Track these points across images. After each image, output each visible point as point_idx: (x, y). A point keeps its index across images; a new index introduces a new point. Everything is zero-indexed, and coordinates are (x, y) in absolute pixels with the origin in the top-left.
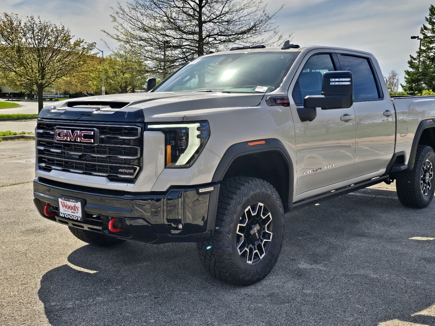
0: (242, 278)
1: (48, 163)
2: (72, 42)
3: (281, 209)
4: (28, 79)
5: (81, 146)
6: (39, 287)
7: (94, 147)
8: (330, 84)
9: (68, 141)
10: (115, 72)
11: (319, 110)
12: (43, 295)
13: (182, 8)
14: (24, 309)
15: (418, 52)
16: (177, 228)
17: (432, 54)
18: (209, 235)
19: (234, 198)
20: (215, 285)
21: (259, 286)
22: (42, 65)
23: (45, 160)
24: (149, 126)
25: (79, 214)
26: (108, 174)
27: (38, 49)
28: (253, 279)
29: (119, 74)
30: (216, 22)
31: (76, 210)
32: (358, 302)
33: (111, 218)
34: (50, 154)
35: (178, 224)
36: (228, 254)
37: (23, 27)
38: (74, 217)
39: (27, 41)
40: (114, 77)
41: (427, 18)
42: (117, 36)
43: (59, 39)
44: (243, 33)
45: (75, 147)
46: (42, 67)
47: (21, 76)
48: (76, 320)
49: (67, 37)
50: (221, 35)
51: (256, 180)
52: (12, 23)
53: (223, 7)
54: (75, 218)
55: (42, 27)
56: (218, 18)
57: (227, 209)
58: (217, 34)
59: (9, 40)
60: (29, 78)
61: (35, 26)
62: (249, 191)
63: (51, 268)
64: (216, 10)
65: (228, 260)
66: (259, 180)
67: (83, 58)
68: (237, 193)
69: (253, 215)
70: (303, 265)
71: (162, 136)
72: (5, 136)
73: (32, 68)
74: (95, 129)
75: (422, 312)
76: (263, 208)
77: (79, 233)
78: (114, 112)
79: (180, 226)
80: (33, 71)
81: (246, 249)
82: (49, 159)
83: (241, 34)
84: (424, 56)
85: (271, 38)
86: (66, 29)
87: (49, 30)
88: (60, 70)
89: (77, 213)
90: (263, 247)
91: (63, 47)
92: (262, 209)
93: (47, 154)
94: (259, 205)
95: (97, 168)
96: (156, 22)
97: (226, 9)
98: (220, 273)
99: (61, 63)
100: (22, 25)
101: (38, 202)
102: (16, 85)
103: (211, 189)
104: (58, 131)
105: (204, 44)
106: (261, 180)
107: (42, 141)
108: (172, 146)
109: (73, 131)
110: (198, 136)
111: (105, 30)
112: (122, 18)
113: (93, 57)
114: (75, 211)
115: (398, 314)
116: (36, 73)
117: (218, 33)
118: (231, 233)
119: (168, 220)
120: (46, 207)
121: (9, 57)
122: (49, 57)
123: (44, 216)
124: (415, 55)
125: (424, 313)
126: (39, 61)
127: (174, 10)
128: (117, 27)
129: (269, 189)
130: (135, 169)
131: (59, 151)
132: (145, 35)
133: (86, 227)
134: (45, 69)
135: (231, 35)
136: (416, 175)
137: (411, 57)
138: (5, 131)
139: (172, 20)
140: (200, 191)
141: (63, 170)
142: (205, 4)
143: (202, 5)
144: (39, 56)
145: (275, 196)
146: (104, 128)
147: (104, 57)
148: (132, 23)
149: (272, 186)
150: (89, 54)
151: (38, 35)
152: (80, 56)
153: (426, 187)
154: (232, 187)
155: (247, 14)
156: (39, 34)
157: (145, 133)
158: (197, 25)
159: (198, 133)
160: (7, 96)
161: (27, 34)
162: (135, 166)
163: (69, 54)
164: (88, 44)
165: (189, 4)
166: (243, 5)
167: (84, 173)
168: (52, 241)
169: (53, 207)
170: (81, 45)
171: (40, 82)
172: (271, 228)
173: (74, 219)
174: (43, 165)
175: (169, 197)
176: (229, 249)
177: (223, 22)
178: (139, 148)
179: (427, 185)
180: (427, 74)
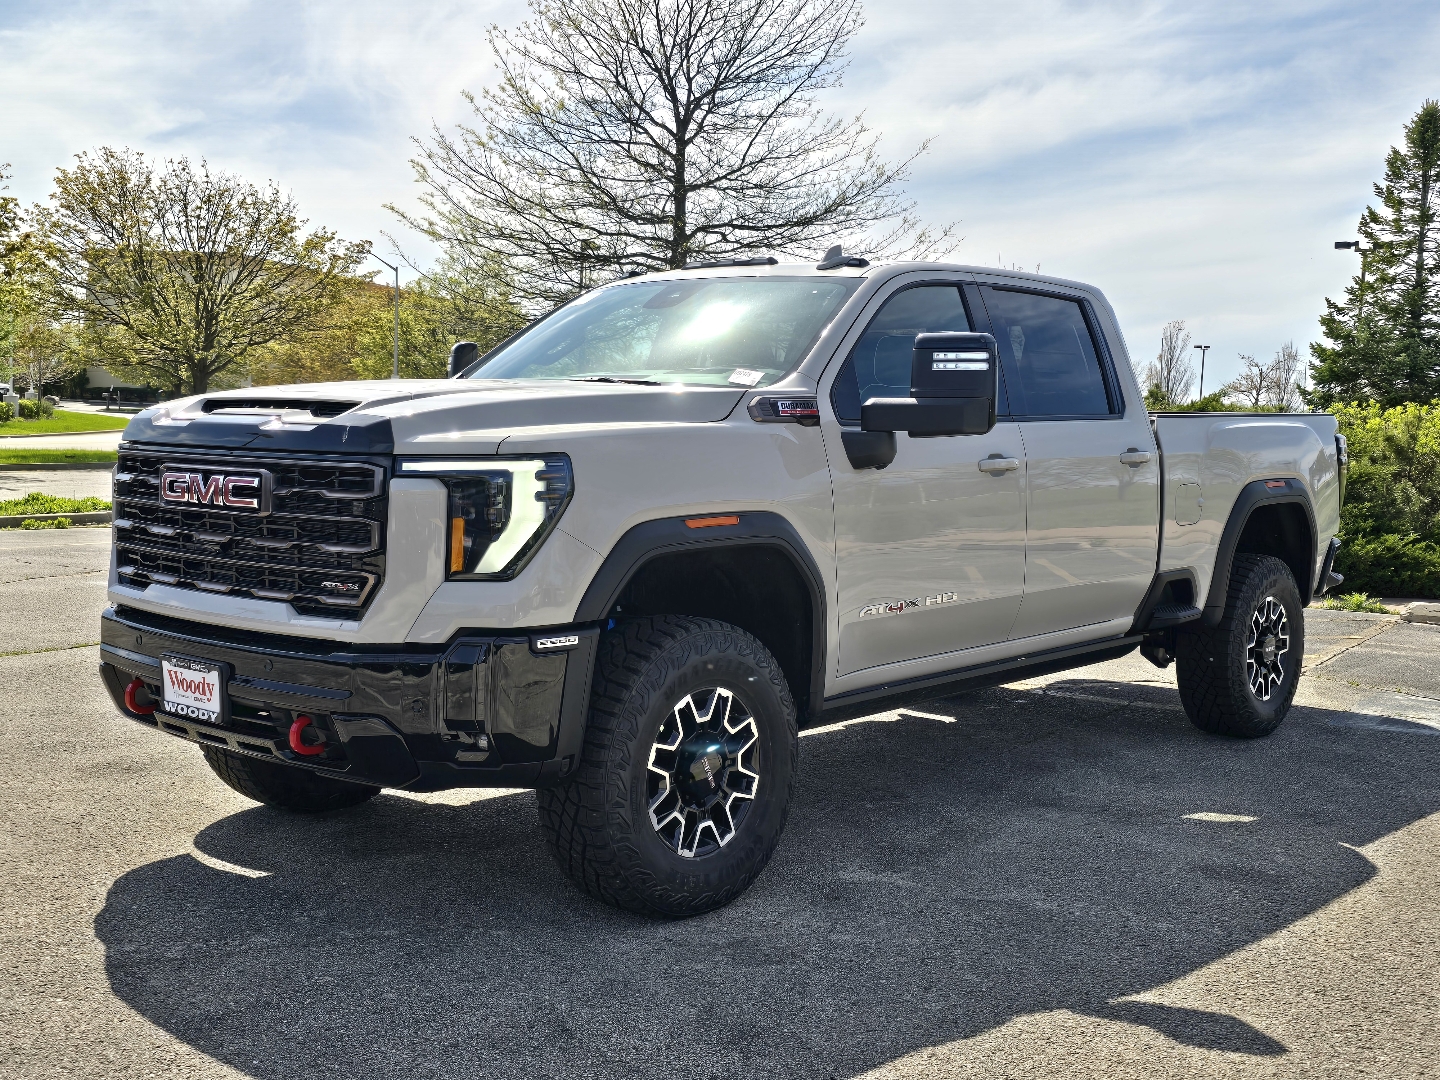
0: (661, 895)
1: (142, 565)
2: (301, 237)
3: (785, 709)
4: (162, 347)
5: (227, 517)
6: (100, 905)
7: (260, 520)
8: (931, 366)
9: (194, 505)
10: (433, 332)
11: (901, 436)
12: (105, 926)
13: (626, 146)
14: (48, 958)
15: (1351, 291)
16: (475, 748)
17: (1394, 296)
18: (565, 770)
19: (643, 671)
20: (588, 916)
21: (711, 923)
22: (206, 306)
23: (135, 557)
24: (407, 466)
25: (212, 706)
26: (291, 596)
27: (198, 258)
28: (694, 900)
29: (443, 336)
30: (727, 188)
31: (207, 692)
32: (973, 968)
33: (299, 716)
34: (150, 541)
35: (476, 736)
36: (619, 824)
37: (157, 192)
38: (201, 712)
39: (166, 231)
40: (430, 347)
41: (1377, 188)
42: (431, 224)
43: (263, 228)
44: (806, 222)
45: (212, 521)
46: (208, 312)
47: (142, 335)
48: (185, 988)
49: (286, 225)
50: (741, 227)
51: (710, 625)
52: (124, 180)
53: (751, 145)
54: (203, 715)
55: (213, 192)
56: (733, 177)
57: (619, 701)
58: (730, 224)
59: (114, 228)
60: (167, 343)
61: (191, 188)
62: (686, 654)
63: (141, 862)
64: (728, 153)
65: (618, 842)
66: (721, 625)
67: (332, 286)
68: (652, 656)
69: (699, 720)
70: (852, 874)
71: (440, 493)
72: (79, 511)
73: (177, 314)
74: (262, 470)
75: (1142, 995)
76: (729, 704)
77: (231, 769)
78: (314, 427)
79: (483, 742)
80: (179, 323)
81: (676, 814)
82: (145, 556)
83: (797, 224)
84: (1371, 301)
85: (893, 237)
86: (283, 199)
87: (234, 203)
88: (263, 320)
89: (209, 700)
90: (730, 817)
91: (273, 252)
92: (729, 708)
93: (141, 540)
94: (719, 694)
95: (267, 578)
96: (544, 186)
97: (759, 150)
98: (597, 880)
99: (264, 301)
100: (155, 184)
101: (112, 674)
102: (126, 363)
103: (574, 640)
104: (169, 477)
105: (689, 251)
106: (727, 627)
107: (129, 506)
108: (467, 523)
109: (207, 475)
110: (539, 496)
111: (393, 205)
112: (446, 169)
113: (360, 283)
114: (203, 697)
115: (1072, 1000)
116: (189, 329)
117: (732, 220)
118: (628, 768)
119: (450, 724)
120: (130, 685)
121: (110, 280)
122: (230, 282)
123: (128, 713)
124: (1342, 300)
125: (1148, 997)
126: (201, 292)
127: (602, 150)
128: (429, 199)
129: (748, 651)
130: (363, 582)
131: (169, 532)
132: (513, 222)
133: (233, 743)
134: (216, 318)
135: (769, 227)
136: (1231, 639)
137: (1330, 304)
138: (80, 496)
139: (595, 180)
140: (540, 646)
141: (179, 585)
142: (696, 135)
143: (687, 137)
144: (199, 278)
145: (766, 671)
146: (288, 469)
147: (402, 285)
148: (474, 186)
149: (759, 643)
150: (349, 276)
151: (198, 217)
152: (322, 280)
153: (1266, 678)
154: (641, 641)
155: (818, 165)
156: (203, 213)
157: (395, 484)
158: (671, 195)
159: (540, 486)
160: (104, 399)
161: (167, 211)
162: (363, 574)
163: (291, 272)
164: (349, 245)
165: (646, 132)
166: (809, 138)
167: (231, 593)
168: (161, 795)
169: (149, 685)
170: (327, 248)
171: (197, 356)
172: (755, 762)
173: (201, 717)
174: (129, 570)
175: (453, 660)
176: (622, 811)
177: (748, 188)
178: (375, 525)
179: (1268, 670)
180: (1377, 357)
